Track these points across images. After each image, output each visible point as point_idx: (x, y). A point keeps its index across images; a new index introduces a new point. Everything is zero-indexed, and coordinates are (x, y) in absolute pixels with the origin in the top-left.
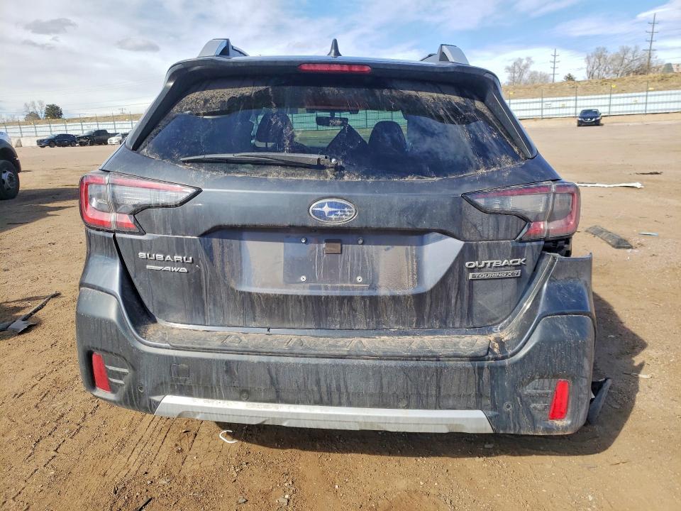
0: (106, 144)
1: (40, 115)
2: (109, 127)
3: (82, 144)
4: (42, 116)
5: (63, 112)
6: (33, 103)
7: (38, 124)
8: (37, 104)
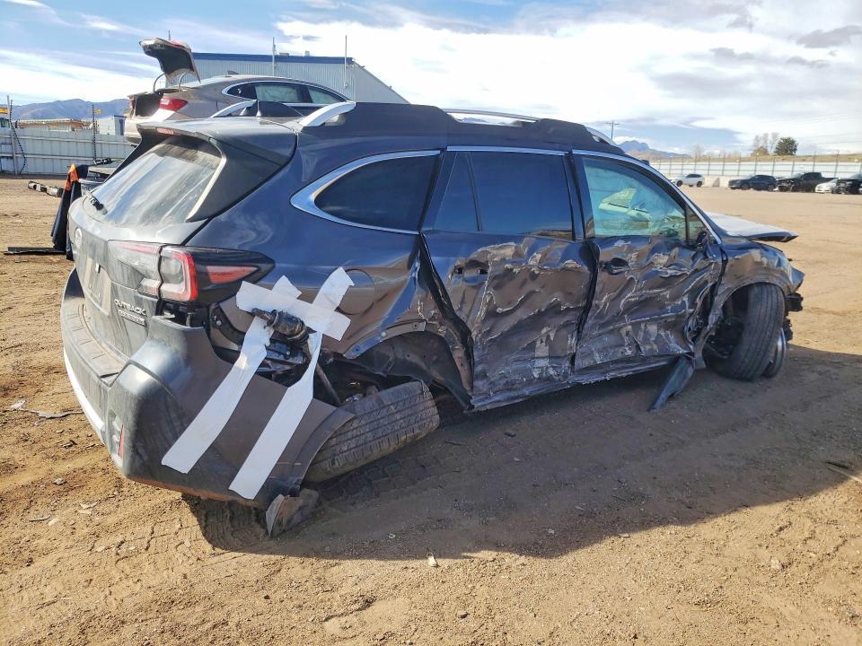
0: (814, 191)
1: (769, 149)
2: (825, 170)
3: (782, 189)
4: (771, 151)
5: (798, 148)
6: (766, 135)
7: (760, 161)
8: (770, 138)
